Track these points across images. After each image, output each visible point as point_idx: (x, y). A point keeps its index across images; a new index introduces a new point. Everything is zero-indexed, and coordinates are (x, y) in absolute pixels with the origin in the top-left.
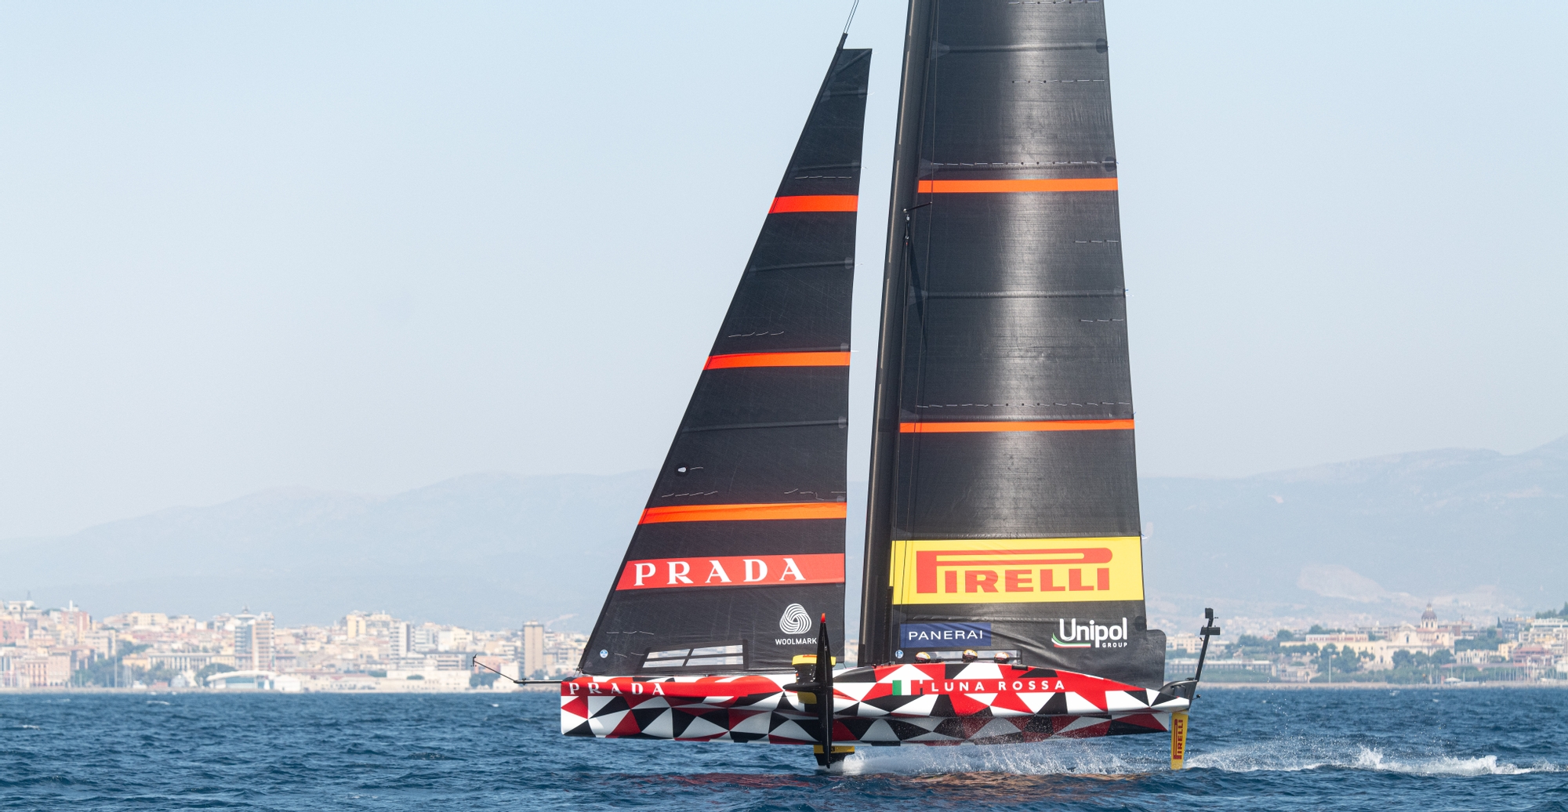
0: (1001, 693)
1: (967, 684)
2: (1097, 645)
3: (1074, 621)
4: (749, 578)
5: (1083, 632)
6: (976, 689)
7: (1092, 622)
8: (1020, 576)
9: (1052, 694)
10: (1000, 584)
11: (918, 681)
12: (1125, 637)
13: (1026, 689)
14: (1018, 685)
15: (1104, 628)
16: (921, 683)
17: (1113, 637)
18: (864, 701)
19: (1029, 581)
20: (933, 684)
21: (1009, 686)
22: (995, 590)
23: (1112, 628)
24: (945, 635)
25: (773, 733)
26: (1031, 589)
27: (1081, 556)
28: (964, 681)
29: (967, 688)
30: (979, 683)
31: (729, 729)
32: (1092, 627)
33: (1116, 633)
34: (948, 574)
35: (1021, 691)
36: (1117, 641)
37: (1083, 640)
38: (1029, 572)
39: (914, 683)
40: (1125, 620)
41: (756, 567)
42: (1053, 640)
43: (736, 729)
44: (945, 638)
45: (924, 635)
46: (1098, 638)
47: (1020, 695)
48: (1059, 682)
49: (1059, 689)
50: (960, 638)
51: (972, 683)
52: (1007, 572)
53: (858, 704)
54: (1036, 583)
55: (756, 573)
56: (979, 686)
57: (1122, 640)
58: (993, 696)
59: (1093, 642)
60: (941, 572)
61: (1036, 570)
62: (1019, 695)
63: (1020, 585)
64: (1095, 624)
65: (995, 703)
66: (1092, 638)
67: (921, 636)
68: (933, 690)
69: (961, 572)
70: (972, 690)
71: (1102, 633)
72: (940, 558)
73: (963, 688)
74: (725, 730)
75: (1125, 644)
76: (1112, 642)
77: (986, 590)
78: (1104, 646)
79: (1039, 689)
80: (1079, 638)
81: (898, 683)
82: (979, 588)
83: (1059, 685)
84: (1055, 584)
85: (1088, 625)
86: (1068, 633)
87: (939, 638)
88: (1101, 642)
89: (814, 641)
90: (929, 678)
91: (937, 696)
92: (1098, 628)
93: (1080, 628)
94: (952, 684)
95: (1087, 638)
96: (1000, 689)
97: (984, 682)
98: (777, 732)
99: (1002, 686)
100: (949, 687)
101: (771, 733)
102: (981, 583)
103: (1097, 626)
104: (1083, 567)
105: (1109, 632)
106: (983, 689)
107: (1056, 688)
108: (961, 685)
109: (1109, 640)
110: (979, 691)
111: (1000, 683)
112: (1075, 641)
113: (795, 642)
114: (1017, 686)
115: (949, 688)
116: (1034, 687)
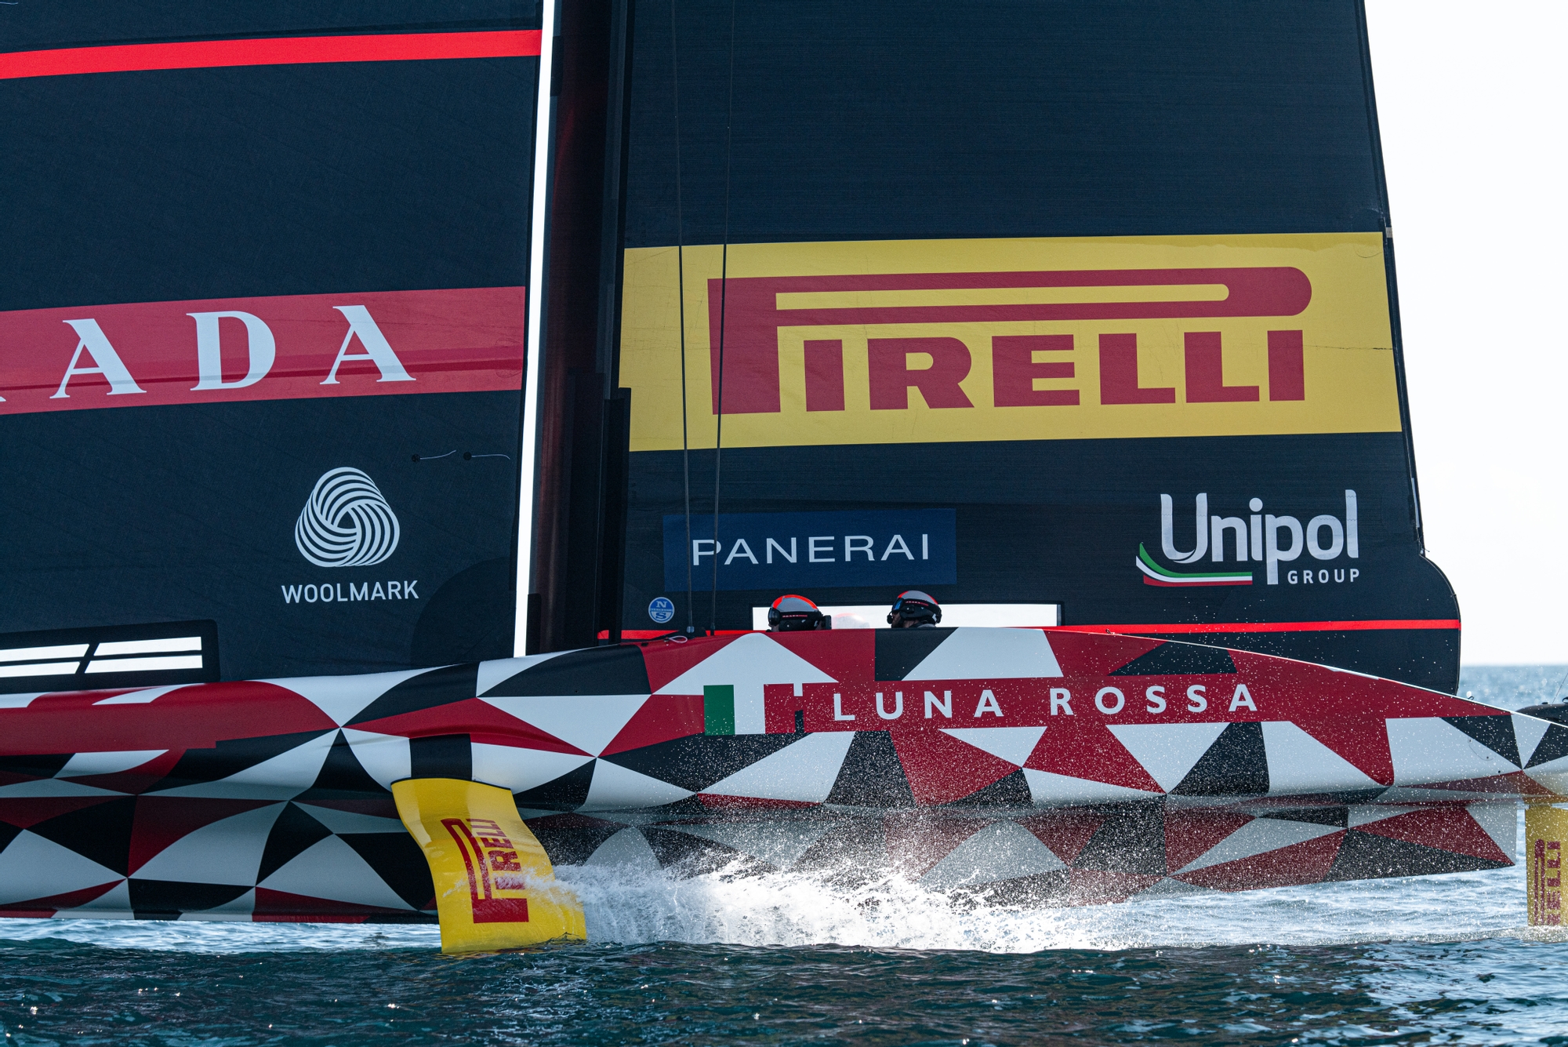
0: (1058, 727)
1: (948, 695)
2: (1272, 579)
3: (1202, 500)
4: (210, 377)
5: (1229, 535)
6: (978, 714)
7: (1256, 504)
8: (1039, 357)
9: (1220, 727)
10: (979, 381)
11: (790, 687)
12: (1353, 552)
13: (1137, 713)
14: (1110, 697)
15: (1292, 522)
16: (798, 692)
17: (1316, 552)
18: (608, 755)
19: (1067, 370)
20: (837, 698)
21: (1082, 702)
22: (965, 402)
23: (1315, 524)
24: (812, 549)
25: (272, 883)
26: (1071, 398)
27: (1219, 292)
28: (938, 687)
29: (947, 711)
30: (987, 694)
31: (126, 872)
32: (1256, 520)
33: (1325, 537)
34: (813, 349)
35: (1122, 718)
36: (1330, 565)
37: (1230, 564)
38: (1066, 342)
39: (776, 695)
40: (1351, 497)
41: (234, 340)
42: (1139, 564)
43: (148, 872)
44: (812, 559)
45: (741, 549)
46: (1274, 556)
47: (1119, 731)
48: (1241, 688)
49: (1243, 710)
50: (859, 556)
51: (966, 692)
52: (998, 342)
53: (589, 768)
54: (1088, 377)
55: (235, 364)
56: (988, 703)
57: (1343, 561)
58: (1034, 734)
59: (1257, 568)
60: (791, 343)
61: (1087, 334)
62: (1117, 730)
63: (1039, 384)
64: (1263, 513)
65: (1042, 758)
66: (1257, 556)
67: (733, 554)
68: (838, 716)
69: (855, 342)
70: (964, 716)
71: (1284, 539)
72: (785, 301)
73: (934, 709)
74: (112, 876)
75: (1354, 574)
76: (1316, 565)
77: (933, 403)
78: (1293, 581)
79: (1177, 712)
80: (1218, 556)
81: (722, 696)
82: (914, 393)
83: (1242, 697)
84: (1146, 380)
85: (1246, 515)
86: (1185, 538)
87: (793, 559)
88: (1283, 567)
89: (409, 589)
90: (823, 678)
91: (848, 737)
92: (1273, 522)
93: (1219, 524)
94: (899, 696)
95: (1241, 556)
96: (1054, 712)
97: (1004, 688)
98: (289, 879)
99: (1060, 701)
100: (890, 707)
101: (266, 884)
102: (917, 377)
103: (1269, 518)
104: (1225, 326)
105: (1305, 538)
106: (999, 713)
107: (1233, 708)
108: (929, 697)
109: (1306, 560)
110: (989, 720)
111: (1054, 692)
112: (1206, 565)
113: (346, 593)
114: (1110, 700)
115: (890, 710)
116: (1163, 704)
